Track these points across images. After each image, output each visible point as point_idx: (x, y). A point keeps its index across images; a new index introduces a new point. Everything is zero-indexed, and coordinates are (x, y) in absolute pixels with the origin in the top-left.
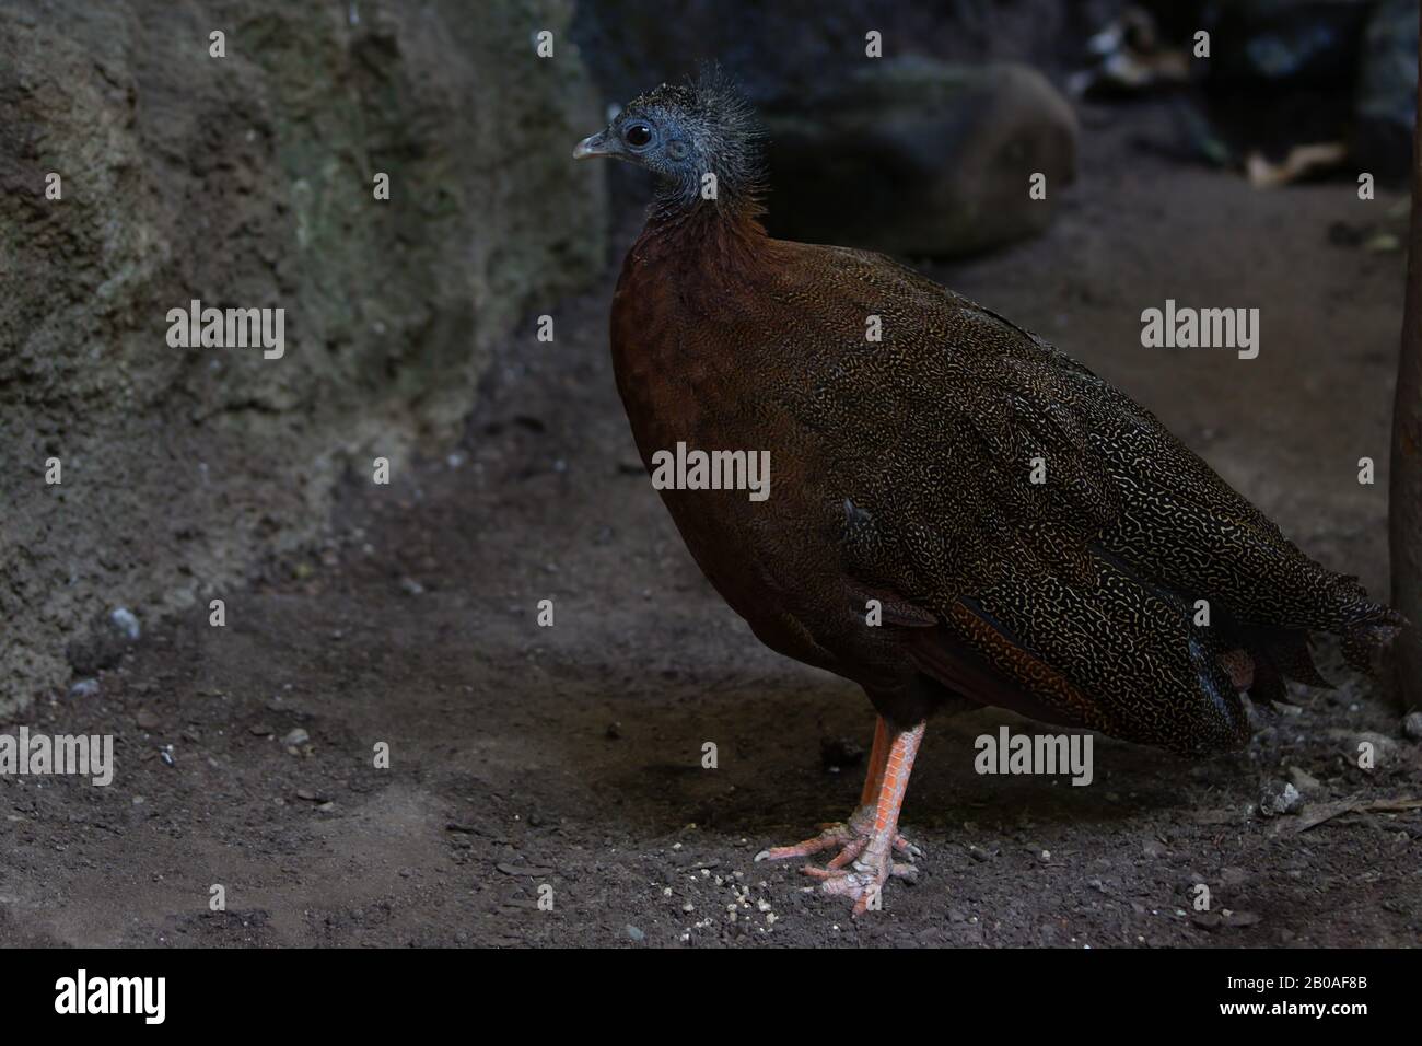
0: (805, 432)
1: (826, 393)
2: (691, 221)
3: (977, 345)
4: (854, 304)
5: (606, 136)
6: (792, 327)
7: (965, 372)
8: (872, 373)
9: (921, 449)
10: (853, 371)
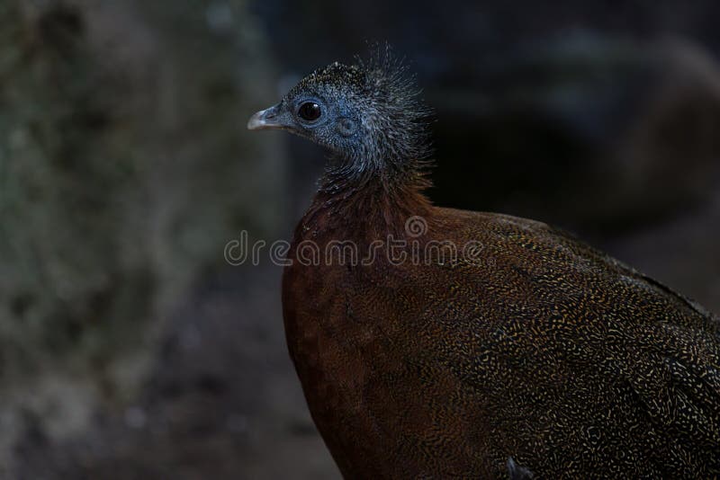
0: (470, 392)
1: (489, 354)
2: (357, 196)
3: (636, 311)
4: (516, 269)
5: (279, 110)
6: (456, 291)
7: (624, 336)
8: (534, 336)
9: (581, 410)
10: (516, 334)
